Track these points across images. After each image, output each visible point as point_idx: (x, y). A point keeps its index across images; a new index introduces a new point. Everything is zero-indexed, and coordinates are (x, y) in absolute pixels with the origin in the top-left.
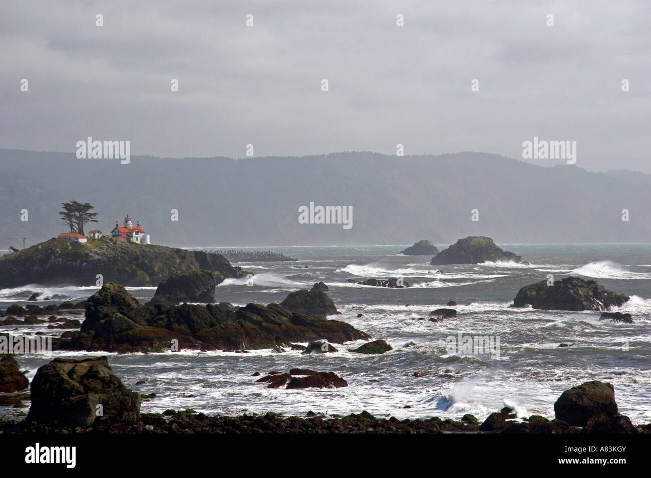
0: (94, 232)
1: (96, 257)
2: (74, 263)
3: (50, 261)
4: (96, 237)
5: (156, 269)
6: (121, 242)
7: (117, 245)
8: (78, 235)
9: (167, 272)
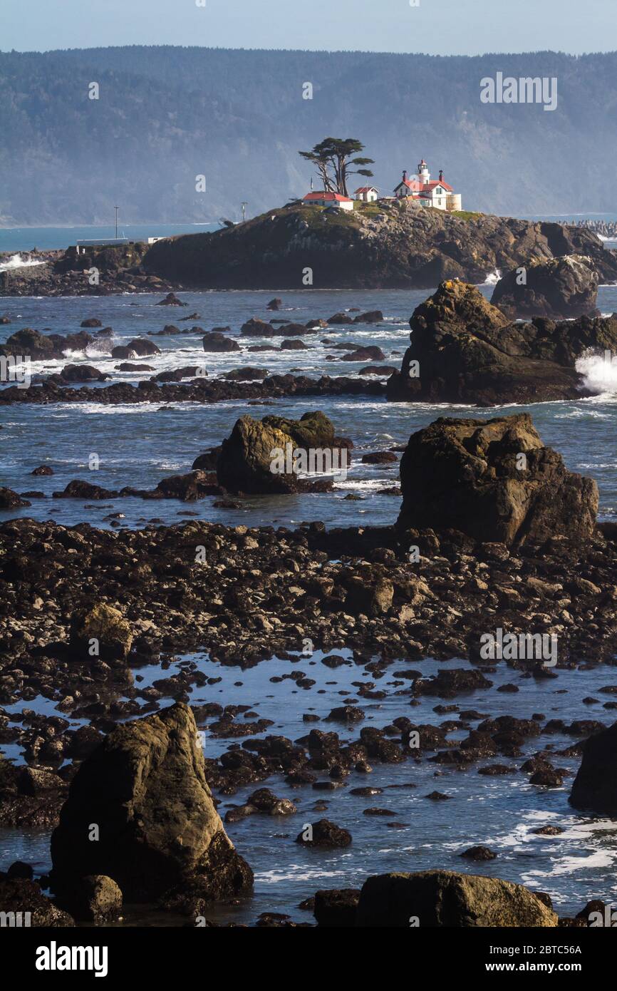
0: (365, 191)
1: (372, 234)
2: (332, 246)
3: (291, 243)
4: (369, 200)
5: (475, 255)
6: (413, 208)
7: (407, 213)
8: (338, 197)
9: (494, 259)
